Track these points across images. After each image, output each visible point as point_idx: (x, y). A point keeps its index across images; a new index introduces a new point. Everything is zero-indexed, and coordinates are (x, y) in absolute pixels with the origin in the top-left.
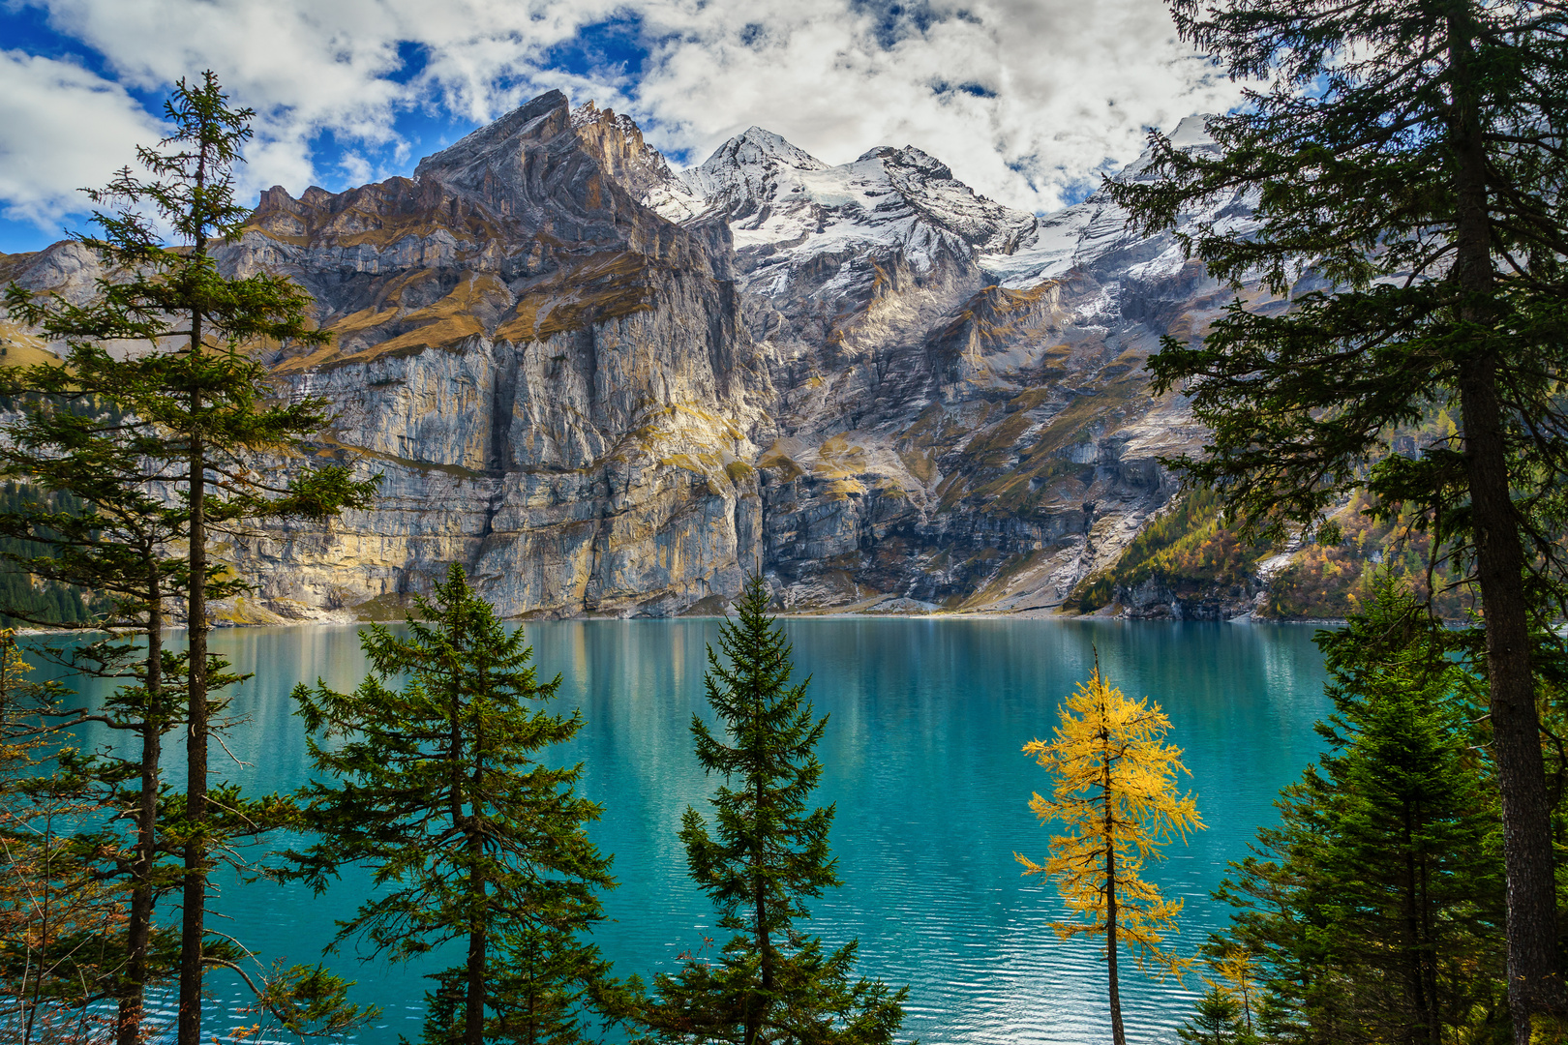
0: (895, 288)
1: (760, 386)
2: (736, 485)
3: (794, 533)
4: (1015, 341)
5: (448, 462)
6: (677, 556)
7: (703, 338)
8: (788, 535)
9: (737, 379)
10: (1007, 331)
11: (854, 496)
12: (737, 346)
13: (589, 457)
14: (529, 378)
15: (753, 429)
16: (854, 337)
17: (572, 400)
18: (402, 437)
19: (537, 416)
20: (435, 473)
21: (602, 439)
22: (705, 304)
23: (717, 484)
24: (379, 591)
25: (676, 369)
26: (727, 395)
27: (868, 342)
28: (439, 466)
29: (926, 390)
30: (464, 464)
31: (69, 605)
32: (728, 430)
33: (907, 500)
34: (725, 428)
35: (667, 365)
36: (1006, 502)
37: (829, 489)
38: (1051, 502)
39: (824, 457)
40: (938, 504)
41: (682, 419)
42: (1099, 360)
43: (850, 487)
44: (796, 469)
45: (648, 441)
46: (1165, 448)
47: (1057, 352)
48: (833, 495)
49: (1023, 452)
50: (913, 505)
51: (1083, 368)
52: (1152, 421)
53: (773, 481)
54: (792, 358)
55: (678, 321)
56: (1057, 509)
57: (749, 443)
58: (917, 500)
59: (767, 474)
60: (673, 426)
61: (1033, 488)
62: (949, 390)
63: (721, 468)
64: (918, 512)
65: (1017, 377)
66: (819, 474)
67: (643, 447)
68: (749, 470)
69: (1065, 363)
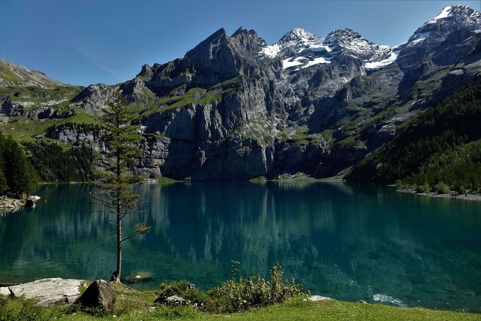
0: (331, 78)
1: (281, 112)
2: (266, 142)
3: (284, 156)
4: (365, 93)
5: (184, 139)
7: (263, 99)
8: (282, 157)
9: (273, 111)
10: (362, 90)
11: (303, 145)
12: (274, 101)
13: (222, 136)
14: (205, 115)
15: (278, 125)
16: (314, 95)
17: (218, 120)
18: (171, 133)
19: (207, 125)
21: (226, 131)
22: (264, 89)
23: (260, 142)
25: (250, 110)
26: (270, 116)
27: (318, 96)
28: (181, 140)
29: (333, 111)
30: (188, 139)
32: (268, 126)
33: (319, 146)
34: (267, 126)
35: (247, 108)
36: (345, 146)
37: (295, 143)
38: (357, 146)
39: (297, 133)
40: (329, 147)
41: (251, 124)
42: (390, 98)
43: (302, 142)
44: (287, 137)
45: (239, 131)
46: (390, 128)
47: (377, 96)
48: (296, 145)
49: (356, 130)
50: (321, 147)
51: (384, 101)
52: (393, 119)
53: (279, 141)
54: (293, 103)
55: (252, 95)
56: (358, 148)
57: (275, 130)
58: (323, 146)
59: (277, 139)
60: (248, 126)
61: (354, 141)
62: (339, 111)
63: (263, 138)
64: (322, 149)
65: (363, 105)
66: (293, 139)
67: (238, 132)
68: (271, 138)
69: (379, 100)
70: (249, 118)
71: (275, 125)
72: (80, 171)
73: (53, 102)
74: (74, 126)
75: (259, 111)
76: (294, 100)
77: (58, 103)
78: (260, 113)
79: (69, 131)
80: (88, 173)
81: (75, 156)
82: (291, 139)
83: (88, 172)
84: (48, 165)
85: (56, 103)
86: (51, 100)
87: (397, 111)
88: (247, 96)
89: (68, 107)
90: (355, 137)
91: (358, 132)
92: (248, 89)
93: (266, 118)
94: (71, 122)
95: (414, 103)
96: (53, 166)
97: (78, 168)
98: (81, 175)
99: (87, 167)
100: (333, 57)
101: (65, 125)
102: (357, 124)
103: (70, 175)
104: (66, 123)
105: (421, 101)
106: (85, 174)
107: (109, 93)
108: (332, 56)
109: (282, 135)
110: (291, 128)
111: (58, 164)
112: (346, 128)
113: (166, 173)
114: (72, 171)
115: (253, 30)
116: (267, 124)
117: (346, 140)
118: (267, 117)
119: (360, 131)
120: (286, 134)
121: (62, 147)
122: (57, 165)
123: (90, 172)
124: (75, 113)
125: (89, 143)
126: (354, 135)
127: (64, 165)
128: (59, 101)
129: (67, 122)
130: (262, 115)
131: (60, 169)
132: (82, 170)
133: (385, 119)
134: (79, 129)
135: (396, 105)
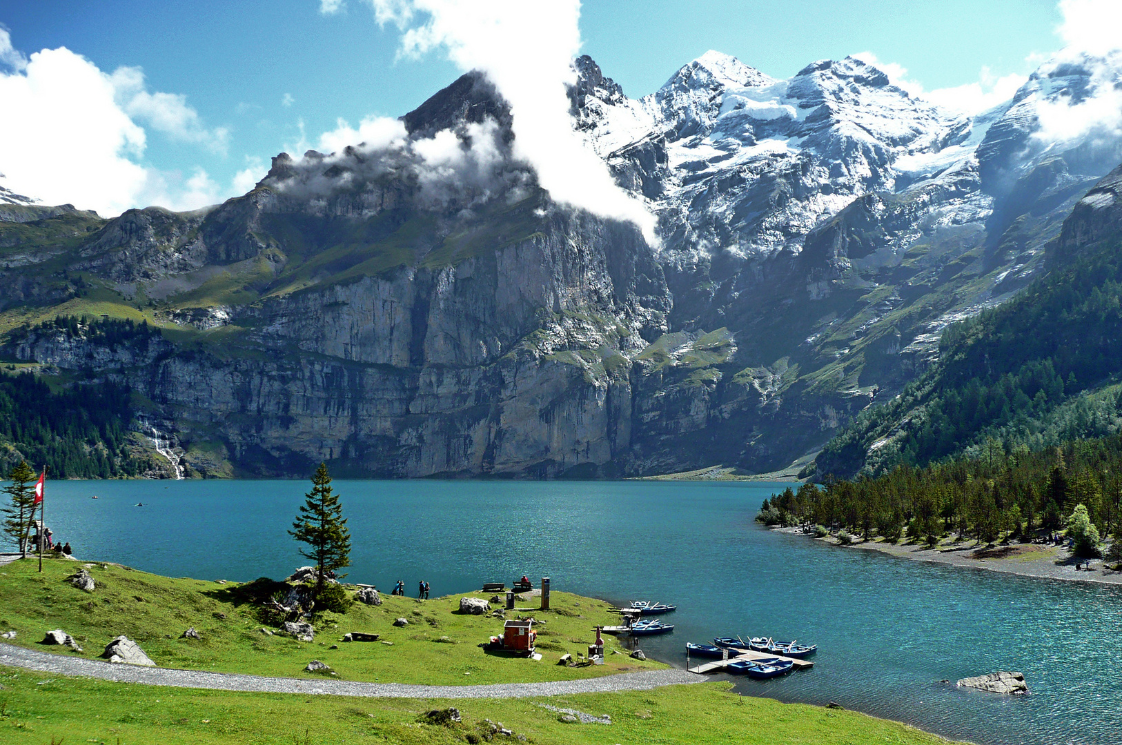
0: (798, 196)
1: (656, 290)
2: (609, 374)
3: (658, 413)
5: (380, 362)
6: (555, 432)
7: (605, 254)
8: (653, 414)
9: (634, 286)
11: (708, 382)
12: (636, 257)
13: (487, 354)
15: (645, 326)
16: (747, 244)
18: (347, 343)
20: (370, 371)
21: (498, 342)
23: (591, 374)
24: (328, 457)
25: (567, 283)
26: (625, 301)
27: (759, 247)
28: (372, 365)
29: (796, 289)
30: (394, 363)
31: (105, 464)
32: (617, 329)
33: (751, 385)
34: (614, 327)
35: (558, 280)
36: (819, 387)
37: (689, 377)
38: (847, 389)
39: (696, 350)
40: (780, 388)
41: (569, 323)
42: (947, 258)
43: (707, 375)
44: (666, 361)
45: (536, 340)
46: (933, 342)
47: (916, 252)
48: (691, 382)
49: (853, 344)
50: (756, 389)
51: (932, 266)
52: (946, 317)
53: (645, 371)
54: (690, 264)
55: (572, 243)
56: (850, 394)
57: (636, 338)
58: (762, 385)
59: (639, 365)
60: (559, 328)
61: (842, 376)
62: (814, 290)
63: (600, 360)
64: (760, 395)
65: (877, 275)
66: (684, 364)
67: (529, 346)
68: (623, 361)
69: (919, 261)
70: (563, 305)
71: (638, 325)
72: (96, 450)
73: (23, 259)
74: (79, 326)
75: (592, 287)
76: (693, 257)
77: (36, 261)
78: (596, 292)
79: (66, 339)
80: (116, 455)
81: (82, 410)
82: (677, 366)
83: (118, 451)
84: (10, 433)
85: (31, 259)
86: (19, 254)
87: (958, 296)
88: (559, 246)
89: (65, 272)
90: (848, 363)
91: (855, 350)
92: (562, 227)
93: (611, 306)
94: (73, 317)
95: (1005, 274)
96: (23, 435)
97: (92, 443)
98: (99, 460)
99: (113, 437)
100: (806, 137)
101: (56, 322)
102: (858, 328)
103: (67, 460)
104: (58, 318)
105: (1020, 271)
106: (109, 458)
107: (179, 234)
108: (805, 135)
109: (654, 354)
110: (681, 334)
111: (37, 430)
112: (827, 337)
113: (331, 455)
114: (73, 449)
115: (588, 58)
116: (615, 324)
117: (822, 370)
118: (615, 303)
119: (862, 346)
120: (666, 350)
121: (47, 384)
122: (33, 434)
123: (122, 451)
124: (83, 290)
125: (121, 371)
126: (845, 358)
127: (53, 432)
128: (39, 254)
129: (61, 316)
130: (600, 299)
131: (41, 443)
132: (100, 445)
133: (926, 315)
134: (94, 333)
135: (960, 277)
